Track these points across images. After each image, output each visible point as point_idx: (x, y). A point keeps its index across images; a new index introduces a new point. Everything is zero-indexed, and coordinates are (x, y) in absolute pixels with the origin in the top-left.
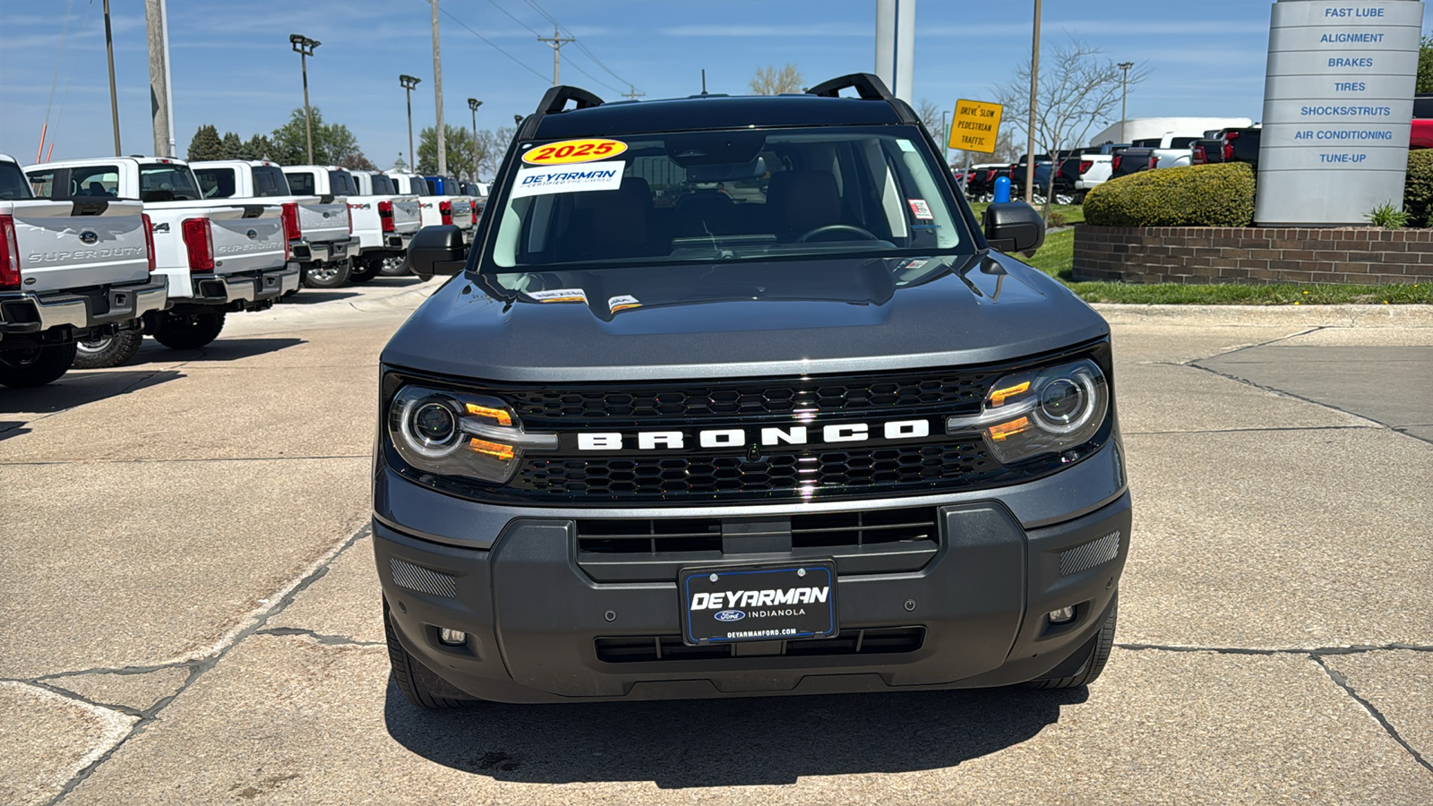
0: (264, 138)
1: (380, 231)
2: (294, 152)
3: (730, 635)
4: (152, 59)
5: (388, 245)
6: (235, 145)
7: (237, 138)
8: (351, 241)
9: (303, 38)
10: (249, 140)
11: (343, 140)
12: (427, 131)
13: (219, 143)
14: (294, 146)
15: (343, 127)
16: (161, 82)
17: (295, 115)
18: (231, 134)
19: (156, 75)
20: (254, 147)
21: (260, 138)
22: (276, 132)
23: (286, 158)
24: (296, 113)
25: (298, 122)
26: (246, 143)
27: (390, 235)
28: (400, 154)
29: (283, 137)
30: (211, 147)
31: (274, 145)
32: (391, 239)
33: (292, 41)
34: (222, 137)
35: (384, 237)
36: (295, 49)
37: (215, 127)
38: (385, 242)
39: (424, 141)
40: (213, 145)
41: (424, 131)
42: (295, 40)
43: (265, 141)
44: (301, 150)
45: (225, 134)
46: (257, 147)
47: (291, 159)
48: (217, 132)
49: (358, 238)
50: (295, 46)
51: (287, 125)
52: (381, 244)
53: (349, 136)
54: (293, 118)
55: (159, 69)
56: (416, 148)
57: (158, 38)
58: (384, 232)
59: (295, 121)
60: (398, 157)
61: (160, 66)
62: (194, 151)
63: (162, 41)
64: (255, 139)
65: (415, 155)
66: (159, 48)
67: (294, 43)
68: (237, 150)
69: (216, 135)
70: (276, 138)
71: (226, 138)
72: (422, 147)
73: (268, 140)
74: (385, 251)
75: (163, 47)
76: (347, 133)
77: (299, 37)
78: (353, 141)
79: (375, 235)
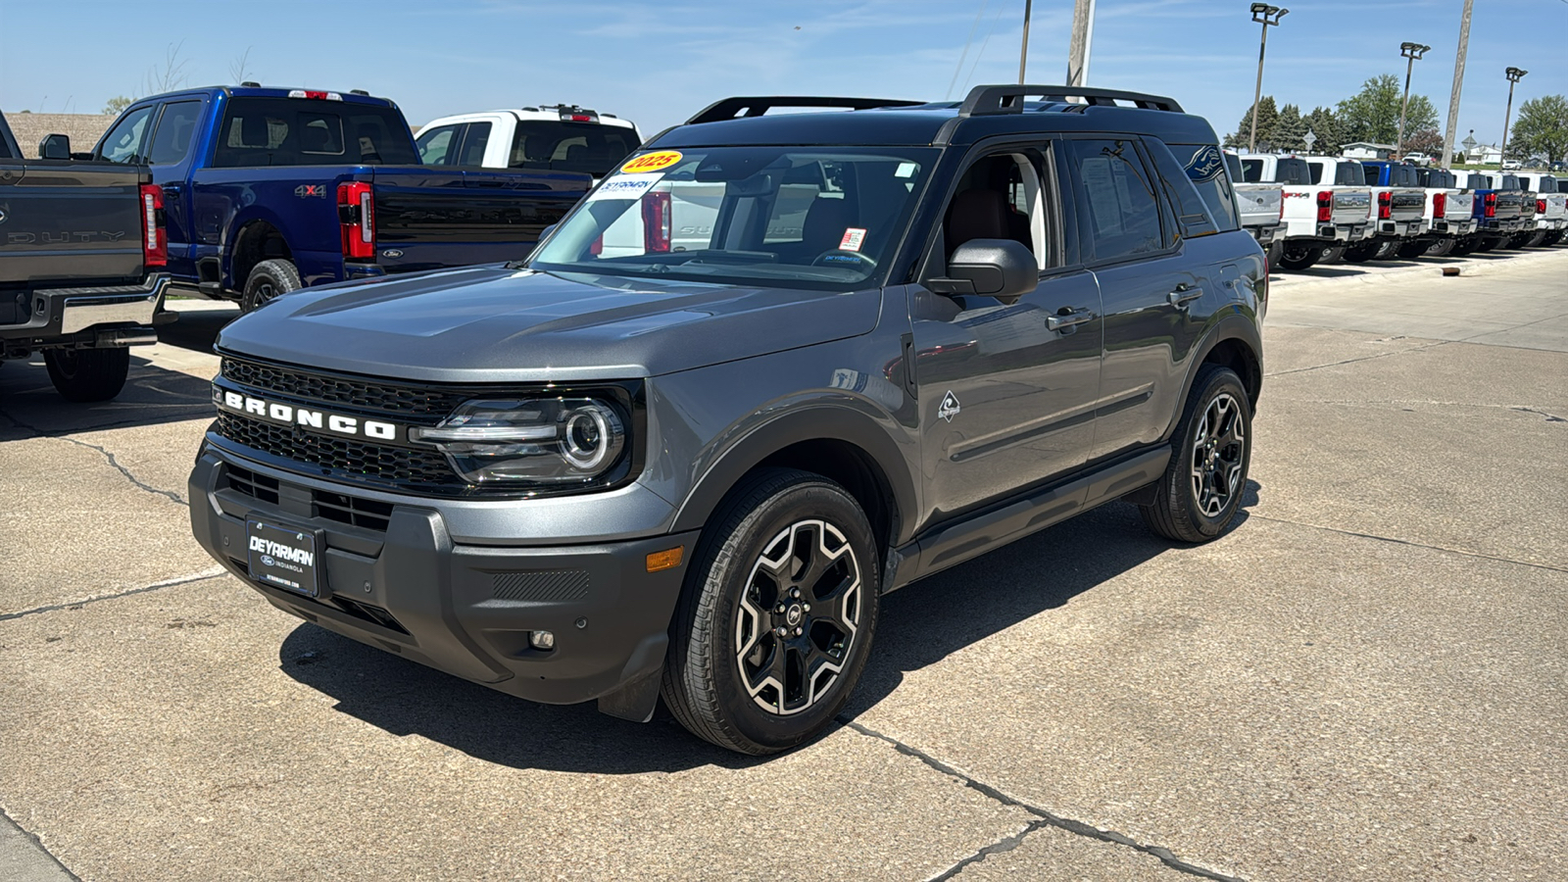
0: (1327, 111)
1: (1315, 220)
2: (1358, 127)
3: (269, 577)
4: (1074, 36)
5: (1320, 235)
6: (1291, 118)
7: (1296, 111)
8: (1279, 225)
9: (1266, 7)
10: (1309, 114)
11: (1420, 114)
12: (1530, 103)
13: (1275, 116)
14: (1360, 120)
15: (1425, 99)
16: (1079, 59)
17: (1367, 86)
18: (1290, 106)
19: (1075, 52)
20: (1313, 121)
21: (1322, 111)
22: (1343, 104)
23: (1348, 133)
24: (1370, 84)
25: (1370, 93)
26: (1305, 116)
27: (1325, 225)
28: (1472, 131)
29: (1350, 110)
30: (1265, 120)
31: (1336, 118)
32: (1324, 229)
33: (1253, 10)
34: (1279, 110)
35: (1318, 227)
36: (1254, 19)
37: (1274, 99)
38: (1318, 232)
39: (1523, 115)
40: (1268, 118)
41: (1527, 103)
42: (1256, 9)
43: (1328, 115)
44: (1368, 124)
45: (1283, 107)
46: (1317, 121)
47: (1353, 135)
48: (1275, 104)
49: (1286, 224)
50: (1255, 15)
51: (1356, 97)
52: (1313, 233)
53: (1429, 109)
54: (1365, 89)
55: (1078, 46)
56: (1511, 125)
57: (1083, 15)
58: (1319, 221)
59: (1367, 92)
60: (1469, 134)
61: (1081, 42)
62: (1246, 125)
63: (1087, 17)
64: (1317, 113)
65: (1509, 132)
66: (1082, 24)
67: (1255, 13)
68: (1292, 124)
69: (1273, 107)
70: (1340, 111)
71: (1284, 111)
72: (1518, 124)
73: (1331, 113)
74: (1317, 241)
75: (1087, 24)
76: (1426, 107)
77: (1260, 6)
78: (1433, 115)
79: (1309, 224)
